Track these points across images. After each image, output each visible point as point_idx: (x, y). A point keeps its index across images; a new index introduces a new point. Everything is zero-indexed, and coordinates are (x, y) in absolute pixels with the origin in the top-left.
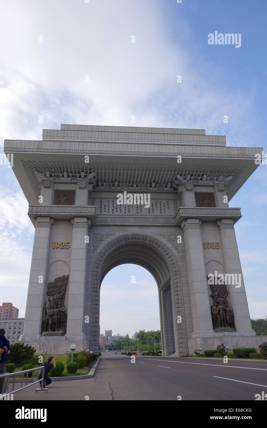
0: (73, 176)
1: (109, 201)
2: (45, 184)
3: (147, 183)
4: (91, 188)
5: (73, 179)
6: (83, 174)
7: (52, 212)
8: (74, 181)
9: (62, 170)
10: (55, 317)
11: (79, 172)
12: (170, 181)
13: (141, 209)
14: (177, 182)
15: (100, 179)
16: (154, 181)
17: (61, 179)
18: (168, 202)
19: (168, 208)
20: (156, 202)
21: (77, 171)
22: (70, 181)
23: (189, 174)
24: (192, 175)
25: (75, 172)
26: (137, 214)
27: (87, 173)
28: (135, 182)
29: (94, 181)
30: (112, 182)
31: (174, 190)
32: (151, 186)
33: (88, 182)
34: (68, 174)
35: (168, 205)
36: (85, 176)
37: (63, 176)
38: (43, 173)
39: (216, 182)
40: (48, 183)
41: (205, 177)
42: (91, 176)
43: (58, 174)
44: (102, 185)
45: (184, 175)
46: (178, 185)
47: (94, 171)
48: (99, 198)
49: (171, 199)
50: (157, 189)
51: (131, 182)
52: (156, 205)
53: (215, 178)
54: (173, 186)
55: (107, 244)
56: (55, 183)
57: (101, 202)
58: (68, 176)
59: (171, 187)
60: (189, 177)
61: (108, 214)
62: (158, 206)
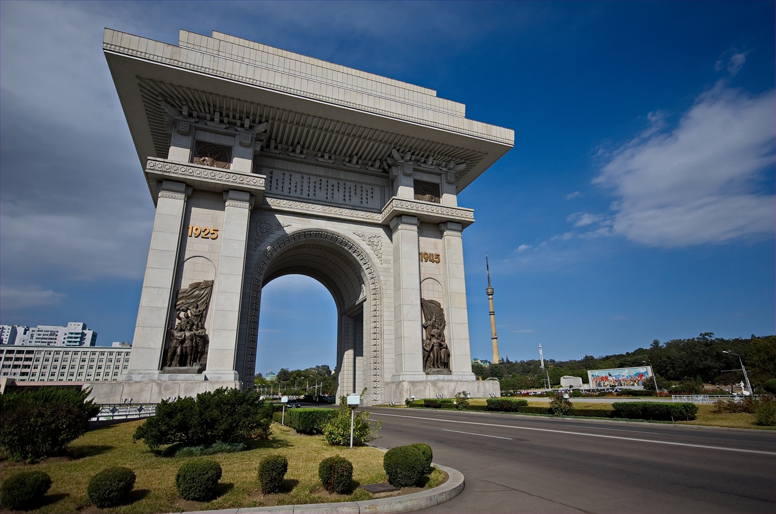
0: (229, 123)
1: (284, 174)
2: (180, 127)
3: (345, 155)
4: (258, 149)
5: (229, 127)
6: (247, 123)
7: (191, 176)
8: (231, 131)
9: (212, 109)
10: (187, 343)
11: (241, 119)
12: (379, 158)
13: (333, 194)
14: (390, 161)
15: (273, 137)
16: (356, 154)
17: (208, 123)
18: (372, 189)
19: (372, 197)
20: (355, 186)
21: (238, 116)
22: (225, 131)
23: (409, 151)
24: (413, 154)
25: (234, 117)
26: (326, 200)
27: (254, 121)
28: (327, 151)
29: (264, 137)
30: (292, 144)
31: (382, 172)
32: (350, 162)
33: (255, 136)
34: (222, 118)
35: (372, 193)
36: (251, 127)
37: (212, 120)
38: (176, 107)
39: (444, 169)
40: (185, 125)
41: (431, 159)
42: (261, 128)
43: (203, 114)
44: (276, 148)
45: (402, 152)
46: (390, 167)
47: (267, 121)
48: (269, 167)
49: (378, 185)
50: (359, 167)
51: (322, 150)
52: (355, 190)
53: (444, 164)
54: (382, 167)
55: (278, 239)
56: (197, 129)
57: (272, 174)
58: (221, 121)
59: (379, 167)
60: (409, 155)
61: (282, 193)
62: (358, 192)
